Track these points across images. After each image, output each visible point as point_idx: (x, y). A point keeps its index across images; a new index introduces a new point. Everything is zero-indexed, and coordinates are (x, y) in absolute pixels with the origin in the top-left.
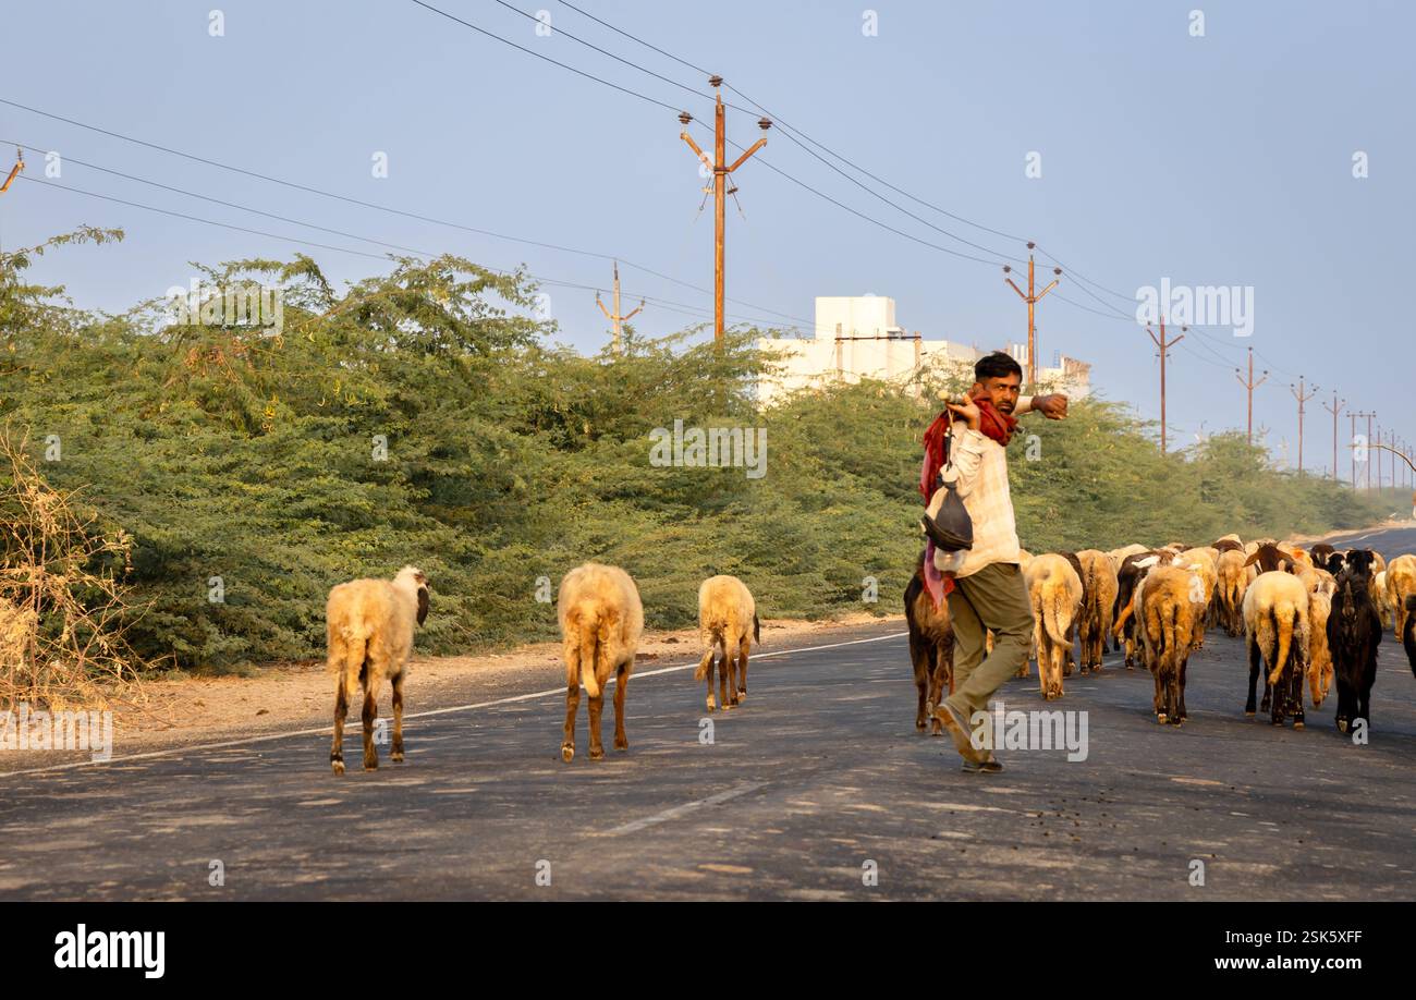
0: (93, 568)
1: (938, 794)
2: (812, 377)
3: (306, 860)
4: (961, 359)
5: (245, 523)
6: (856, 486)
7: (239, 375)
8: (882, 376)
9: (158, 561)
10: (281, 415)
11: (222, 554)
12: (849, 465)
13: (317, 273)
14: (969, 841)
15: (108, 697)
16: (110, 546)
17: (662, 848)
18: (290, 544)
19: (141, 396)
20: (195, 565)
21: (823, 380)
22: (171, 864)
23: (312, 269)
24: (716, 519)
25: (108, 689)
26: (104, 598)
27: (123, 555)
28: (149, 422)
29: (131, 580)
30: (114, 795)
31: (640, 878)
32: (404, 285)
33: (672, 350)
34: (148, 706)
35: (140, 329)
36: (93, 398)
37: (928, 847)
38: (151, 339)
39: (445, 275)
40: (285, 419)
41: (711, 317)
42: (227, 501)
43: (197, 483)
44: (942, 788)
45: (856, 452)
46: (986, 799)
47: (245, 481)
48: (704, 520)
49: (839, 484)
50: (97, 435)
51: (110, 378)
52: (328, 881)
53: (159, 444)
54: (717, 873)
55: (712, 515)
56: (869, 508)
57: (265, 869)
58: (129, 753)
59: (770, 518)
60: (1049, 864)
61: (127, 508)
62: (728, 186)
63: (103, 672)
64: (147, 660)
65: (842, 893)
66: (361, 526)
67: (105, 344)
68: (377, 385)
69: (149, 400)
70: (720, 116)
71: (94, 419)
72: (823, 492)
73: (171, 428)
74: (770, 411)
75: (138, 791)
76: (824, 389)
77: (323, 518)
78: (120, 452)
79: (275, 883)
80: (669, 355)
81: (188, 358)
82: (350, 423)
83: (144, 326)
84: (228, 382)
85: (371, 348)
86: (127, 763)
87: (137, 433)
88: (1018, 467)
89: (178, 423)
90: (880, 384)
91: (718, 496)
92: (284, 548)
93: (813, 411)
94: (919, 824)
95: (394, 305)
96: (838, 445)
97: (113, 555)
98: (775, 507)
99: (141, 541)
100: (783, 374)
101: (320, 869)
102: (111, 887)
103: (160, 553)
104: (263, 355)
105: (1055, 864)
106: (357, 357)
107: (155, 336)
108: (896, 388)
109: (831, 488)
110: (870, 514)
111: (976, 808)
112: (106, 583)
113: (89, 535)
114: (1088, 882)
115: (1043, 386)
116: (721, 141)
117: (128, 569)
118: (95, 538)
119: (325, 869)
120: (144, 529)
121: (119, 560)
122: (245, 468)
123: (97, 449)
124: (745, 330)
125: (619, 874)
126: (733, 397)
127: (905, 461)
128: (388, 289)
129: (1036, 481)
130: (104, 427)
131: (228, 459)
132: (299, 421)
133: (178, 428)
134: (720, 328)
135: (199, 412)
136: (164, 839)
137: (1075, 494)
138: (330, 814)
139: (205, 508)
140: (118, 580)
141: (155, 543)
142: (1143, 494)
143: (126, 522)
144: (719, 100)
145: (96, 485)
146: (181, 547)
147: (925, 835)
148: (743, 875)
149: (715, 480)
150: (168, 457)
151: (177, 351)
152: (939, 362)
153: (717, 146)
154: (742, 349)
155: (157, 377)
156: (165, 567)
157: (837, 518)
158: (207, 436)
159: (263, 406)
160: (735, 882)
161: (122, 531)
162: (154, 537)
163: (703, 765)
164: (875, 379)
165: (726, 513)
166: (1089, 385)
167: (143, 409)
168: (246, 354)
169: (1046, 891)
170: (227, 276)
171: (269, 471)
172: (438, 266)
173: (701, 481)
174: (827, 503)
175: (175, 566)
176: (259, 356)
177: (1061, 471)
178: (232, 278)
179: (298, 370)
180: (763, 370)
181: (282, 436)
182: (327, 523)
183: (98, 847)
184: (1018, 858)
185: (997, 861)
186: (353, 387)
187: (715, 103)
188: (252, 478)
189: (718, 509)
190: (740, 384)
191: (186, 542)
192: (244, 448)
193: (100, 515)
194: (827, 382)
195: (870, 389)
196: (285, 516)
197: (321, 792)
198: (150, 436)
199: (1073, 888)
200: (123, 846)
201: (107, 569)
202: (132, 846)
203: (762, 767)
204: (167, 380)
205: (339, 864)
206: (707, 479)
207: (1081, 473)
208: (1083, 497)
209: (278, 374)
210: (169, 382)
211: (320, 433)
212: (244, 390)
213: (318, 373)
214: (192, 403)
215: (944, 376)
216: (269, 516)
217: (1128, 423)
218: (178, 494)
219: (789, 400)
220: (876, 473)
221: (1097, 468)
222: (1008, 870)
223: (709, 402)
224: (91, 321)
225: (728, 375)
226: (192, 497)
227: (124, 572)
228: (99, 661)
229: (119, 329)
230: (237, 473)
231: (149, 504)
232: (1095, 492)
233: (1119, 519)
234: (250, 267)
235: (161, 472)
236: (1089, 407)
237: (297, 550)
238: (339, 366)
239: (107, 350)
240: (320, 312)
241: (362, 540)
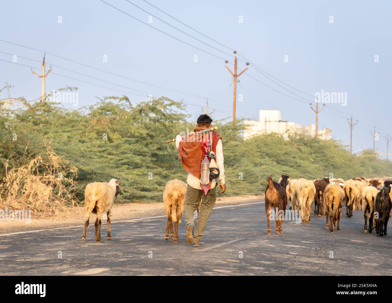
0: (67, 176)
1: (289, 243)
2: (258, 131)
3: (121, 255)
4: (298, 127)
5: (107, 166)
6: (269, 160)
7: (107, 127)
8: (277, 132)
9: (84, 175)
10: (118, 137)
11: (101, 174)
12: (267, 155)
13: (128, 100)
14: (297, 255)
15: (70, 211)
16: (72, 171)
17: (216, 255)
18: (119, 171)
19: (81, 131)
20: (94, 176)
21: (261, 132)
22: (86, 255)
23: (127, 99)
24: (232, 168)
25: (70, 209)
26: (70, 184)
27: (75, 173)
28: (83, 138)
29: (77, 180)
30: (71, 236)
31: (209, 262)
32: (151, 104)
33: (222, 123)
34: (81, 213)
35: (81, 114)
36: (68, 131)
37: (286, 256)
38: (84, 116)
39: (162, 102)
40: (119, 139)
41: (232, 115)
42: (103, 160)
43: (95, 155)
44: (290, 241)
45: (269, 151)
46: (302, 244)
47: (108, 154)
48: (229, 168)
49: (265, 160)
50: (69, 141)
51: (73, 126)
52: (128, 261)
53: (85, 144)
54: (230, 262)
55: (231, 167)
56: (273, 166)
57: (111, 257)
58: (75, 225)
59: (246, 168)
60: (318, 262)
61: (76, 161)
62: (238, 80)
63: (69, 204)
64: (81, 201)
65: (263, 268)
66: (138, 167)
67: (72, 117)
68: (143, 130)
69: (83, 132)
70: (236, 62)
71: (69, 137)
72: (260, 162)
73: (89, 140)
74: (247, 140)
75: (77, 236)
76: (262, 135)
77: (128, 165)
78: (75, 146)
79: (113, 261)
80: (221, 125)
81: (93, 122)
82: (136, 140)
83: (82, 113)
84: (104, 128)
85: (142, 120)
86: (75, 228)
87: (80, 141)
88: (312, 157)
89: (91, 139)
90: (276, 134)
91: (233, 162)
92: (118, 173)
93: (258, 140)
94: (284, 250)
95: (148, 109)
96: (265, 149)
97: (72, 173)
98: (248, 165)
99: (80, 170)
100: (251, 130)
101: (126, 258)
102: (70, 261)
103: (85, 173)
104: (113, 121)
105: (320, 262)
106: (138, 123)
107: (85, 116)
108: (281, 135)
109: (262, 161)
110: (273, 168)
111: (299, 246)
112: (71, 180)
113: (66, 168)
114: (328, 267)
115: (319, 135)
116: (236, 68)
117: (76, 177)
118: (68, 169)
119: (127, 258)
120: (81, 167)
121: (74, 175)
122: (108, 151)
123: (69, 145)
124: (241, 118)
125: (204, 261)
126: (237, 136)
127: (283, 154)
128: (147, 105)
129: (317, 160)
130: (71, 139)
131: (103, 149)
132: (122, 139)
133: (91, 140)
134: (234, 118)
135: (96, 136)
136: (84, 249)
137: (327, 164)
138: (128, 243)
139: (97, 162)
140: (74, 180)
141: (84, 170)
142: (345, 164)
143: (76, 164)
144: (236, 57)
145: (69, 154)
146: (90, 172)
147: (285, 253)
148: (237, 262)
149: (232, 158)
150: (88, 148)
151: (91, 120)
152: (292, 128)
153: (235, 69)
154: (240, 123)
155: (85, 127)
156: (86, 177)
157: (264, 169)
158: (98, 142)
159: (113, 135)
160: (235, 264)
161: (75, 167)
162: (84, 169)
163: (227, 233)
164: (275, 132)
165: (235, 167)
166: (332, 135)
167: (81, 135)
168: (109, 121)
169: (317, 269)
170: (104, 100)
171: (114, 152)
172: (160, 99)
173: (228, 158)
174: (261, 165)
175: (89, 176)
176: (112, 122)
177: (324, 158)
178: (106, 101)
179: (122, 126)
180: (245, 129)
181: (118, 143)
182: (129, 166)
183: (67, 250)
184: (310, 260)
185: (304, 261)
186: (137, 131)
187: (234, 58)
188: (110, 154)
189: (233, 165)
190: (239, 133)
191: (92, 170)
192: (108, 146)
193: (69, 163)
194: (262, 133)
195: (274, 135)
196: (118, 164)
197: (126, 237)
198: (83, 142)
199: (324, 268)
200: (73, 250)
201: (71, 177)
202: (76, 250)
203: (243, 234)
204: (88, 127)
205: (130, 257)
206: (230, 157)
207: (329, 158)
208: (329, 165)
209: (117, 127)
210: (89, 128)
211: (128, 142)
212: (108, 130)
213: (128, 127)
214: (94, 134)
215: (293, 132)
216: (114, 164)
217: (342, 146)
218: (90, 158)
219: (252, 137)
220: (275, 157)
221: (333, 157)
222: (307, 263)
223: (231, 138)
224: (68, 111)
225: (236, 130)
226: (94, 158)
227: (75, 178)
228: (68, 201)
229: (76, 114)
230: (106, 153)
231: (82, 160)
232: (332, 164)
233: (338, 171)
234: (111, 98)
235: (86, 151)
236: (331, 141)
237: (121, 173)
238: (133, 125)
239: (72, 119)
240: (129, 111)
241: (138, 171)
